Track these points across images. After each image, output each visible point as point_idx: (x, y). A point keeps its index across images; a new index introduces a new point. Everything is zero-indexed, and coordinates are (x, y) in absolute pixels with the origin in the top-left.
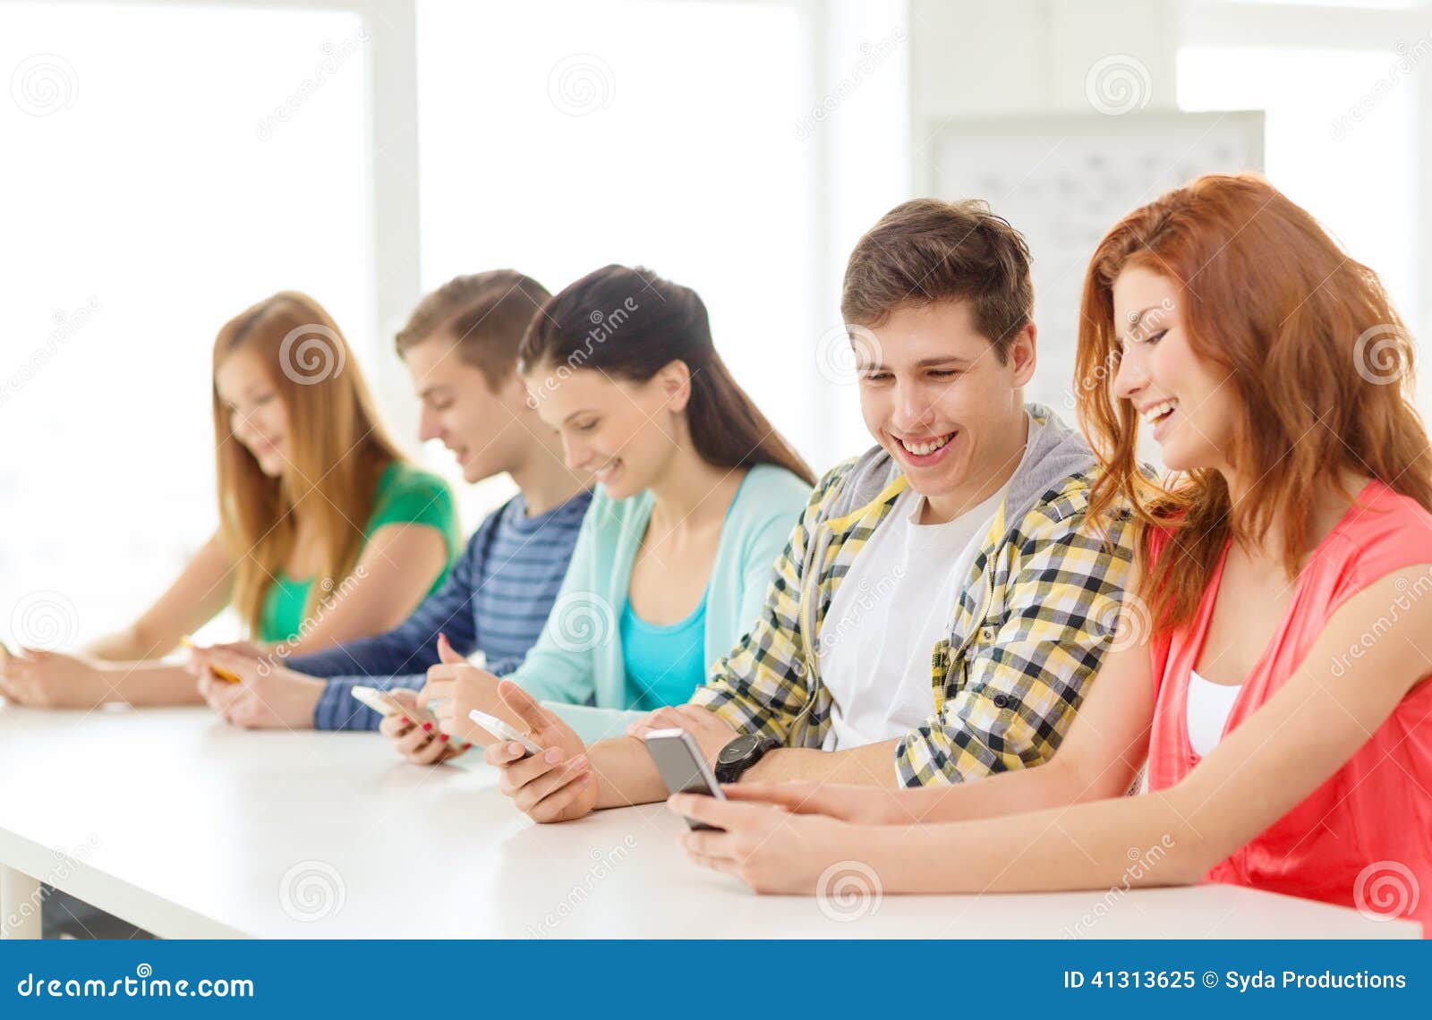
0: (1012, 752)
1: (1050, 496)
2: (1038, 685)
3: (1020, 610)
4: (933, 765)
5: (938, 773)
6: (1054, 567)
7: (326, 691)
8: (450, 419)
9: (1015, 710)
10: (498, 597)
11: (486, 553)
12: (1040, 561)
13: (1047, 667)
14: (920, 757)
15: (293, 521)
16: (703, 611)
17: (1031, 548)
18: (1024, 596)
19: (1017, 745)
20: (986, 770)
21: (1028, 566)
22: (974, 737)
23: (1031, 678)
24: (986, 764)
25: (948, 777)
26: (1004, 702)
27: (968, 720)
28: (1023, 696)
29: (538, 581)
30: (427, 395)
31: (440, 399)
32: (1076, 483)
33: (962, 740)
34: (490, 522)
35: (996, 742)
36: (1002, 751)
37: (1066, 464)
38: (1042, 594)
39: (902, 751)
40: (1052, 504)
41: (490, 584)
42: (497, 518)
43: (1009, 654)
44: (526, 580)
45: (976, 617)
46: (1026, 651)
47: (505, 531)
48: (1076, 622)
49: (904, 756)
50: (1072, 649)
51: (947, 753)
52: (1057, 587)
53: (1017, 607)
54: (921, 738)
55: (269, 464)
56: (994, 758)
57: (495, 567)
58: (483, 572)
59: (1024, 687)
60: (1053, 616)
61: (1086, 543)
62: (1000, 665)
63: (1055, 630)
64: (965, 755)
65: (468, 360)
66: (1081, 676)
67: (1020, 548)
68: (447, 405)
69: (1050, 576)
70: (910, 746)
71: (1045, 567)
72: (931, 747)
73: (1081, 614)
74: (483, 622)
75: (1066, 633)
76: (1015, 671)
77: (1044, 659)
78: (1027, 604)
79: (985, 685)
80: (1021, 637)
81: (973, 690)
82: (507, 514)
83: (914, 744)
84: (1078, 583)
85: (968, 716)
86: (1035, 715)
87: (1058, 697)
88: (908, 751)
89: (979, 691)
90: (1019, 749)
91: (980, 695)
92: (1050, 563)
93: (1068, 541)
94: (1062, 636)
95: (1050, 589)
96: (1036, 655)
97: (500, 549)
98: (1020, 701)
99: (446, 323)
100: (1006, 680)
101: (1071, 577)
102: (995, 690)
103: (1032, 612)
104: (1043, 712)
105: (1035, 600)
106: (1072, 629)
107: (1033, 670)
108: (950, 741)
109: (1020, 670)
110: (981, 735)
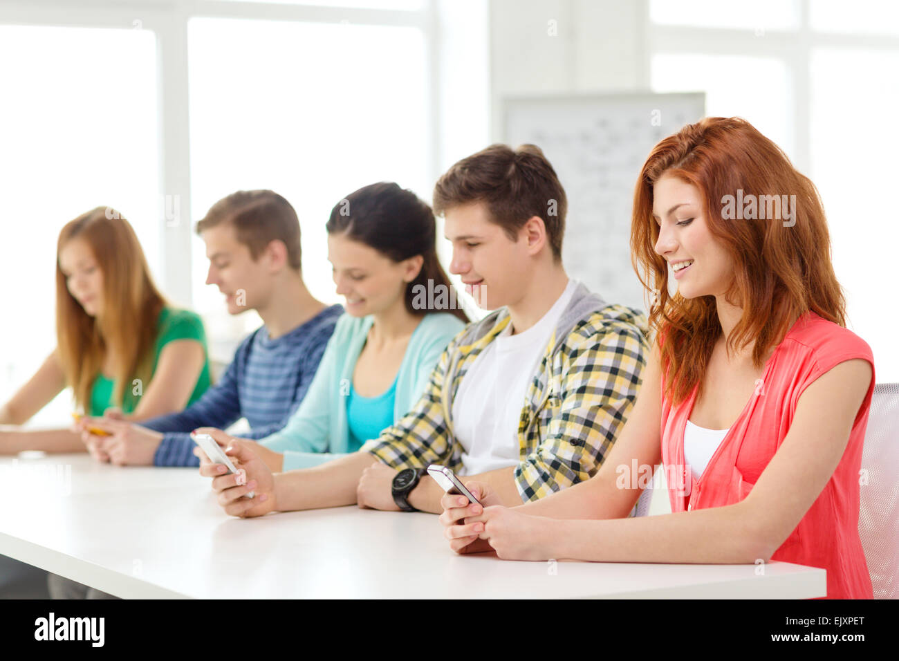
0: (584, 471)
1: (582, 323)
2: (593, 432)
3: (574, 390)
4: (541, 480)
5: (545, 486)
6: (590, 363)
7: (163, 442)
8: (226, 274)
9: (583, 446)
10: (255, 387)
11: (246, 361)
12: (582, 361)
13: (596, 421)
14: (532, 476)
15: (103, 345)
16: (393, 390)
17: (575, 354)
18: (575, 381)
19: (586, 467)
20: (571, 482)
21: (574, 364)
22: (562, 464)
23: (588, 428)
24: (570, 479)
25: (551, 487)
26: (576, 442)
27: (557, 454)
28: (586, 438)
29: (278, 377)
30: (214, 258)
31: (221, 261)
32: (597, 316)
33: (555, 465)
34: (247, 343)
35: (576, 466)
36: (579, 470)
37: (588, 306)
38: (585, 379)
39: (519, 473)
40: (583, 328)
41: (249, 380)
42: (252, 340)
43: (573, 416)
44: (270, 377)
45: (545, 394)
46: (583, 412)
47: (257, 348)
48: (608, 393)
49: (521, 476)
50: (608, 409)
51: (548, 473)
52: (594, 374)
53: (572, 388)
54: (531, 465)
55: (90, 308)
56: (575, 476)
57: (251, 369)
58: (244, 372)
59: (586, 433)
60: (594, 391)
61: (606, 349)
62: (568, 423)
63: (596, 399)
64: (558, 474)
65: (242, 240)
66: (614, 425)
67: (567, 354)
68: (225, 265)
69: (589, 368)
70: (524, 470)
71: (584, 364)
72: (538, 469)
73: (610, 388)
74: (246, 403)
75: (603, 400)
76: (579, 425)
77: (594, 416)
78: (578, 386)
79: (562, 435)
80: (578, 405)
81: (556, 438)
82: (258, 337)
83: (527, 469)
84: (606, 371)
85: (556, 451)
86: (594, 449)
87: (604, 438)
88: (524, 473)
89: (560, 438)
90: (588, 469)
91: (561, 440)
92: (588, 361)
93: (596, 348)
94: (602, 401)
95: (589, 376)
96: (589, 415)
97: (255, 358)
98: (585, 442)
99: (230, 217)
100: (574, 430)
101: (601, 368)
102: (569, 437)
103: (582, 390)
104: (598, 447)
105: (582, 382)
106: (607, 397)
107: (588, 423)
108: (548, 466)
109: (581, 424)
110: (566, 462)
